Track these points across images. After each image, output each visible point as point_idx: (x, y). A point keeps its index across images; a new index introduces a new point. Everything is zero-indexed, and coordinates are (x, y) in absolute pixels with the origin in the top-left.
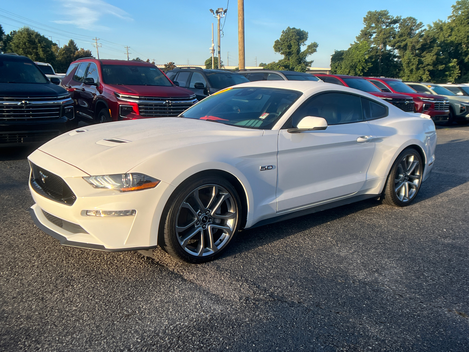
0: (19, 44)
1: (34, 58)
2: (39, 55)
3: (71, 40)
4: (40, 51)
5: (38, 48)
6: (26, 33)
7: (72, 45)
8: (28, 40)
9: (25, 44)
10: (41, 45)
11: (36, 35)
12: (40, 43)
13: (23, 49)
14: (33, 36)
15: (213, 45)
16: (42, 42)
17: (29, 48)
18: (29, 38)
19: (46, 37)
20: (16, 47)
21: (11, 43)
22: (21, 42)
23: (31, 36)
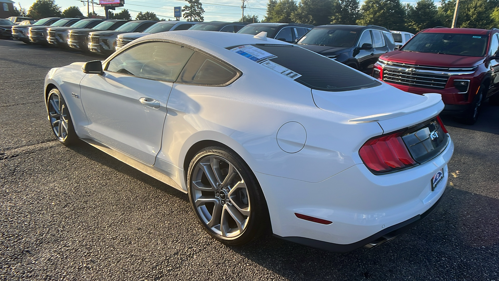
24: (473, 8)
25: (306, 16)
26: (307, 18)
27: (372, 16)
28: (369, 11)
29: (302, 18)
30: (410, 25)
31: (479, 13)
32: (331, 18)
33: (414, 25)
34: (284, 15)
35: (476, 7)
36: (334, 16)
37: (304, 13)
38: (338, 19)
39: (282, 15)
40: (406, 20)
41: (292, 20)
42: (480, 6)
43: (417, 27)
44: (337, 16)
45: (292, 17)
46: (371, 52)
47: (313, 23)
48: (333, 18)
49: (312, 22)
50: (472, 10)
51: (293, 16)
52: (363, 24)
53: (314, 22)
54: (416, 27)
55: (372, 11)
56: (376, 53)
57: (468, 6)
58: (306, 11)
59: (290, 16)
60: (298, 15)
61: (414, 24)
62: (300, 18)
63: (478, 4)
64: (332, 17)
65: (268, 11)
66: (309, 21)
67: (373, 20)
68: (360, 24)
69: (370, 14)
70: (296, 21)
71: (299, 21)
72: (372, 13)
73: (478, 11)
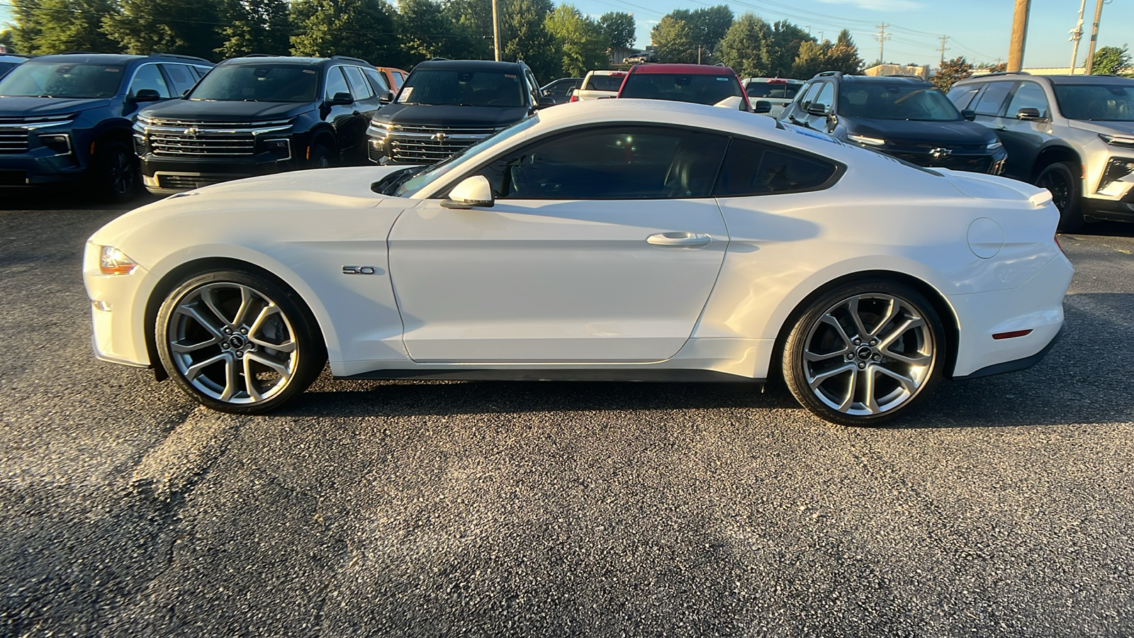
0: (734, 42)
1: (752, 65)
2: (761, 58)
3: (845, 30)
4: (763, 53)
5: (762, 48)
6: (747, 22)
7: (845, 38)
8: (748, 35)
9: (741, 41)
10: (766, 42)
11: (761, 26)
12: (765, 38)
13: (738, 50)
14: (757, 28)
15: (1081, 22)
16: (769, 37)
17: (748, 48)
18: (751, 32)
19: (799, 27)
20: (728, 47)
21: (722, 41)
22: (737, 39)
23: (753, 28)
24: (518, 14)
25: (151, 27)
26: (154, 32)
27: (324, 28)
28: (315, 16)
29: (141, 31)
30: (413, 48)
31: (530, 23)
32: (224, 33)
33: (421, 48)
34: (78, 22)
35: (521, 12)
36: (230, 27)
37: (142, 17)
38: (242, 35)
39: (73, 24)
40: (401, 36)
41: (109, 37)
42: (528, 10)
43: (426, 50)
44: (239, 27)
45: (108, 28)
46: (351, 107)
47: (177, 44)
48: (229, 31)
49: (172, 41)
50: (517, 18)
51: (110, 26)
52: (309, 46)
53: (179, 42)
54: (424, 52)
55: (323, 16)
56: (362, 109)
57: (507, 9)
58: (149, 14)
59: (101, 27)
60: (122, 22)
61: (419, 46)
62: (135, 32)
63: (524, 7)
64: (226, 30)
65: (16, 12)
66: (161, 39)
67: (329, 37)
68: (300, 46)
69: (319, 23)
70: (122, 41)
71: (132, 40)
72: (323, 20)
73: (527, 20)
